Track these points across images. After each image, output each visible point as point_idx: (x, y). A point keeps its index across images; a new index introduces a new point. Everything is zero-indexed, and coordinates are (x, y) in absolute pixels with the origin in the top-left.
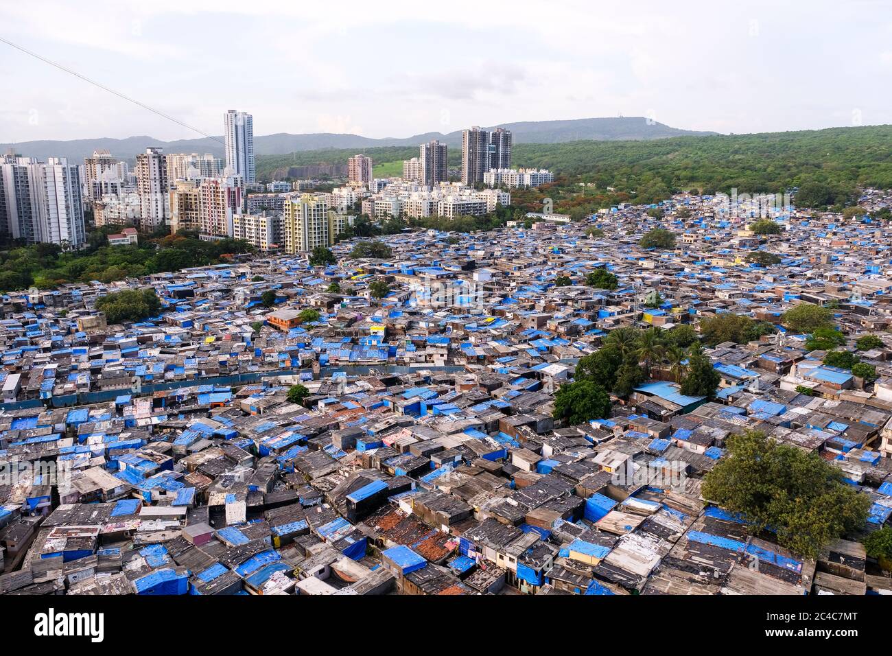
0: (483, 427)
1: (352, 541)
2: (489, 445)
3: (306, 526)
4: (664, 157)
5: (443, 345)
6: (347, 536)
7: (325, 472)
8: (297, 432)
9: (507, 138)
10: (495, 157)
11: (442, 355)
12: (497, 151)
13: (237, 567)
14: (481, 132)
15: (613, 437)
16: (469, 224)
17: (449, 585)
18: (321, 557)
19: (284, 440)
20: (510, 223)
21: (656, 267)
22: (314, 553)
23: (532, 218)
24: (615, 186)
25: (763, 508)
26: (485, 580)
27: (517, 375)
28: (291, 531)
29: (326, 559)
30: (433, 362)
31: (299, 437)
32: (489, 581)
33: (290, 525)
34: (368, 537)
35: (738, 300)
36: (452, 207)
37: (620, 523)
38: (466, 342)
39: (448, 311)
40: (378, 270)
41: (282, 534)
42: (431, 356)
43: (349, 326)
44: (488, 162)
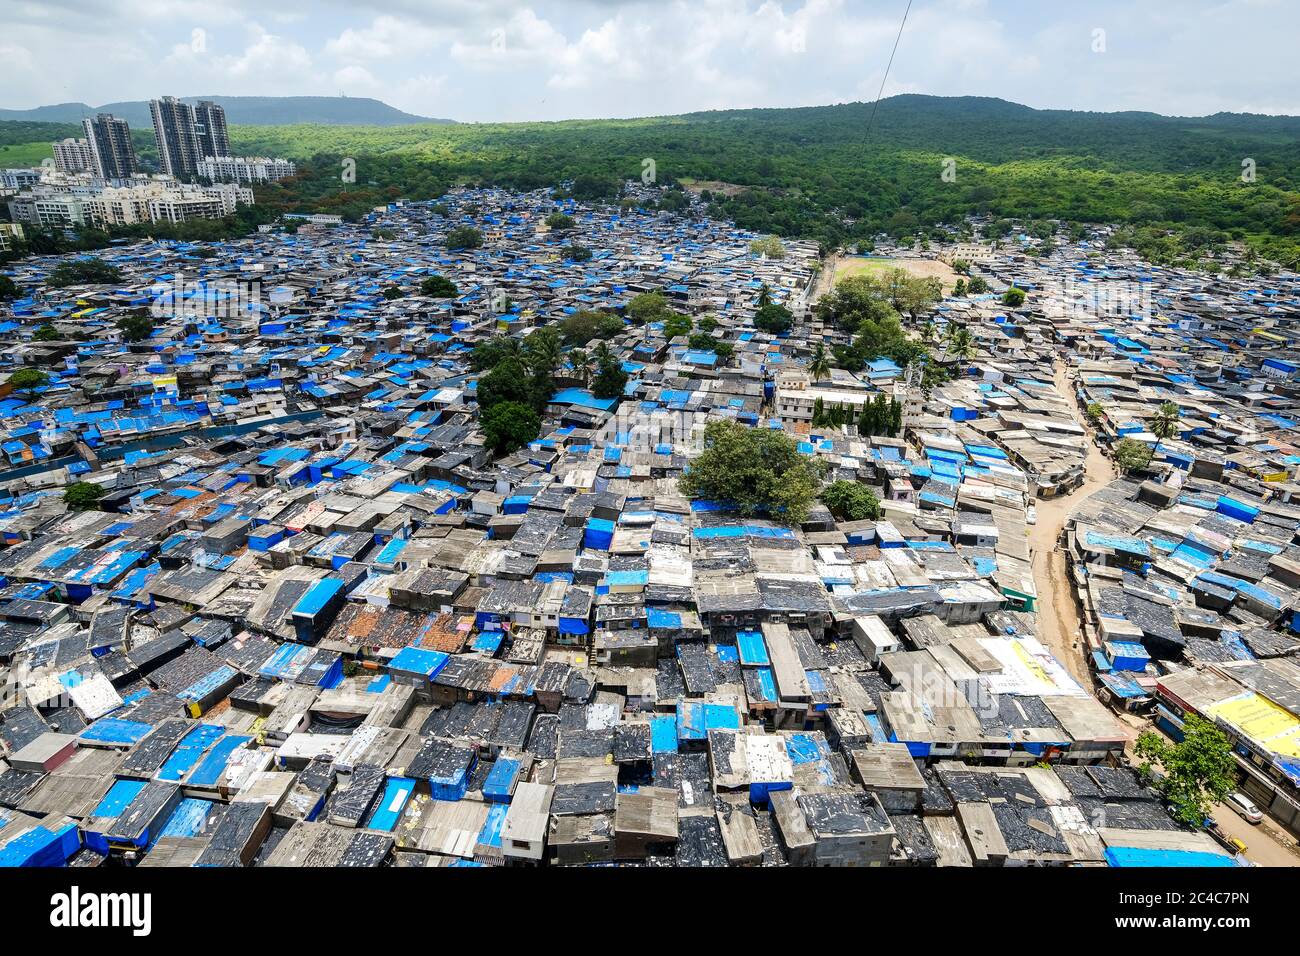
0: (410, 478)
1: (324, 668)
2: (434, 498)
3: (234, 672)
4: (414, 147)
5: (276, 389)
6: (310, 664)
7: (217, 592)
8: (126, 548)
9: (218, 115)
10: (206, 141)
11: (279, 402)
12: (208, 132)
13: (159, 771)
14: (179, 105)
15: (558, 457)
16: (216, 230)
17: (493, 671)
18: (290, 704)
19: (110, 566)
20: (264, 229)
21: (478, 269)
22: (273, 703)
23: (292, 221)
24: (377, 181)
25: (753, 491)
26: (530, 649)
27: (410, 410)
28: (213, 688)
29: (301, 704)
30: (268, 413)
31: (135, 556)
32: (534, 650)
33: (205, 680)
34: (343, 654)
35: (577, 297)
36: (172, 208)
37: (633, 542)
38: (305, 381)
39: (260, 345)
40: (113, 301)
41: (200, 698)
42: (263, 405)
43: (110, 384)
44: (197, 147)
